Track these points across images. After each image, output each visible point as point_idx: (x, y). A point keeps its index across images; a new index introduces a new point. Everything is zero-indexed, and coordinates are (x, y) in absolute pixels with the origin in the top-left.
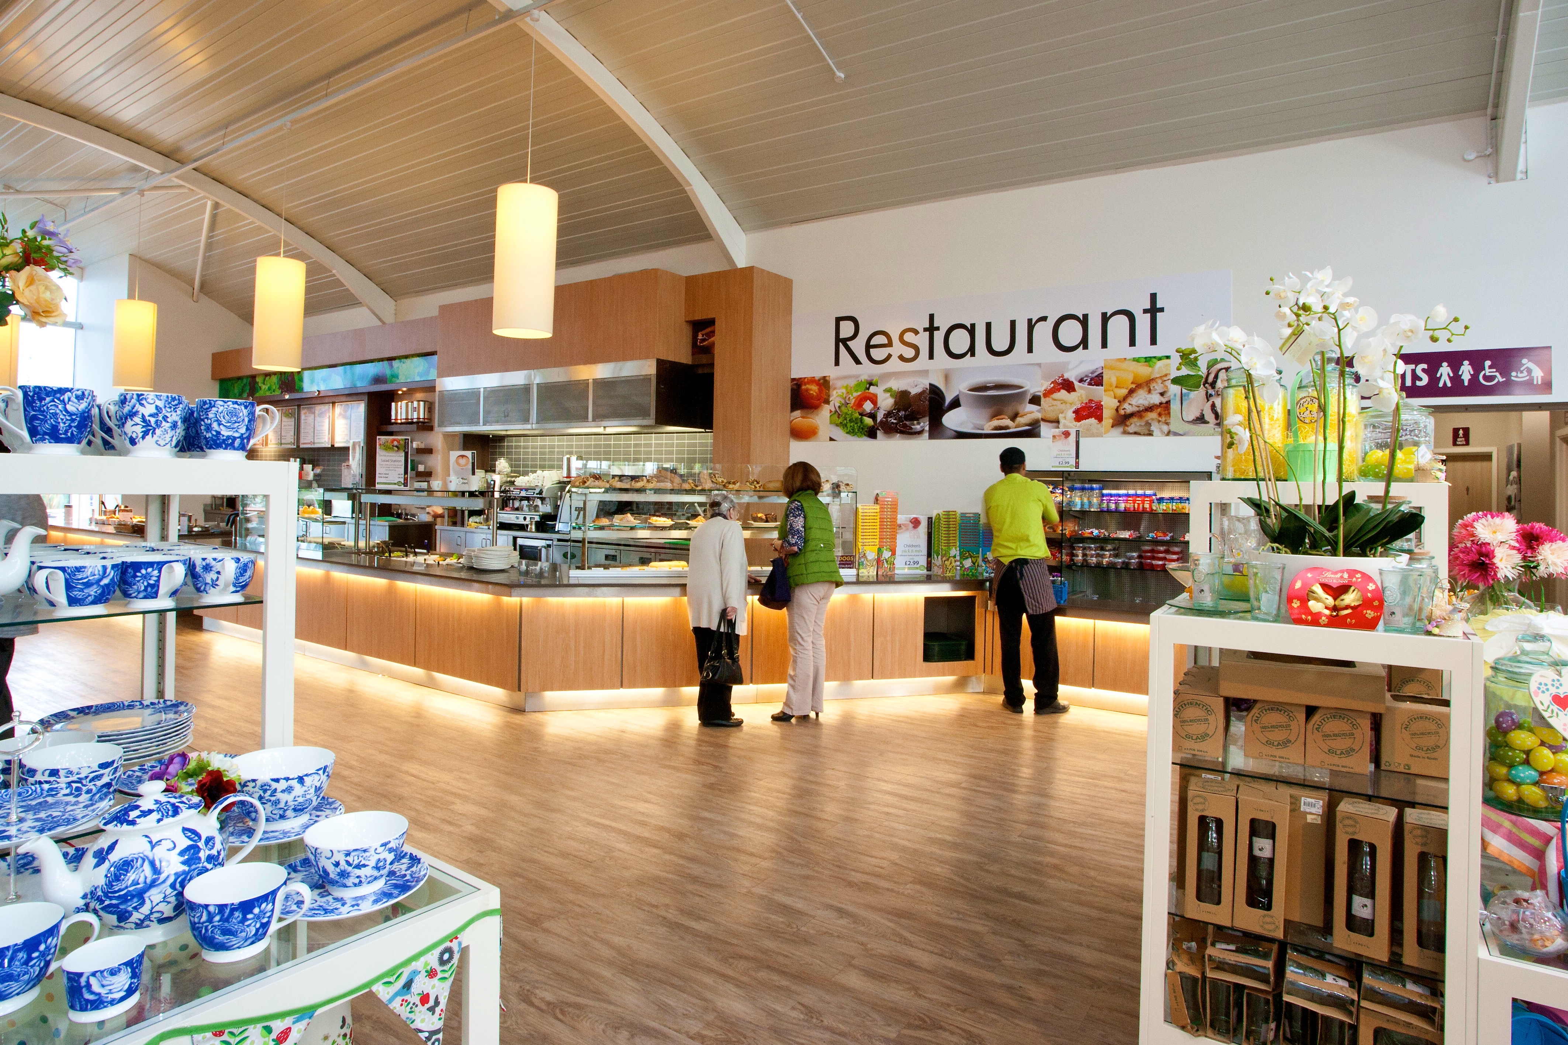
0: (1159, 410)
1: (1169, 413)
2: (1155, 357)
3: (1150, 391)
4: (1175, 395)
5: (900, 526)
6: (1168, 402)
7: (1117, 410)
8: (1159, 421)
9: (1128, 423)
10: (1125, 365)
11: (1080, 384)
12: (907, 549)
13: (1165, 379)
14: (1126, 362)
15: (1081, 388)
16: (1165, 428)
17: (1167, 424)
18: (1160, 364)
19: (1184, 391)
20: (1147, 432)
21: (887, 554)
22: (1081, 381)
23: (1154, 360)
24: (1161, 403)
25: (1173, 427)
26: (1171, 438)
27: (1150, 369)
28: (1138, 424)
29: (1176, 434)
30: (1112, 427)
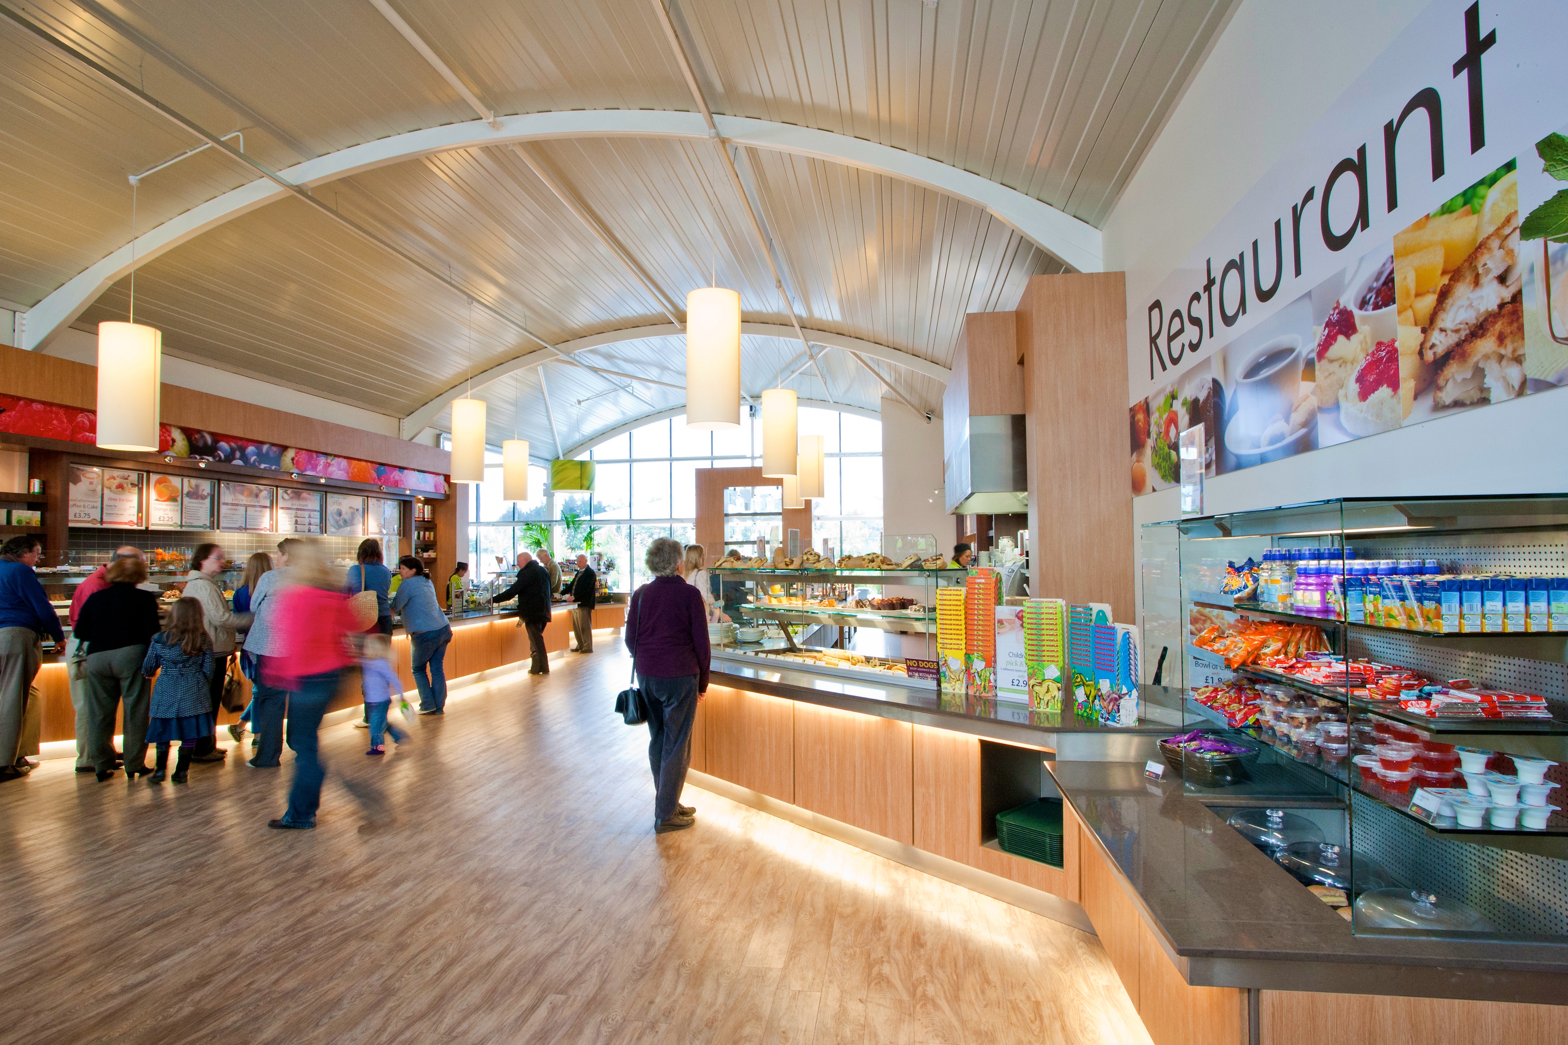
0: (1498, 326)
1: (1521, 328)
2: (1482, 182)
3: (1476, 282)
4: (1532, 270)
5: (1001, 622)
6: (1517, 298)
7: (1421, 353)
8: (1501, 357)
9: (1441, 382)
10: (1426, 235)
11: (1363, 312)
12: (1014, 659)
13: (1507, 231)
14: (1432, 224)
15: (1365, 320)
16: (1514, 374)
17: (1518, 360)
18: (1493, 194)
19: (1553, 247)
20: (1476, 395)
21: (978, 665)
22: (1363, 304)
23: (1482, 190)
24: (1501, 306)
25: (1533, 369)
26: (1534, 401)
27: (1473, 220)
28: (1459, 378)
29: (1542, 386)
30: (1415, 398)
